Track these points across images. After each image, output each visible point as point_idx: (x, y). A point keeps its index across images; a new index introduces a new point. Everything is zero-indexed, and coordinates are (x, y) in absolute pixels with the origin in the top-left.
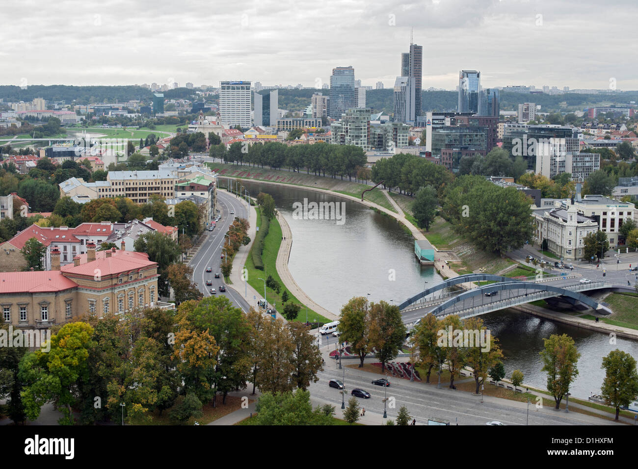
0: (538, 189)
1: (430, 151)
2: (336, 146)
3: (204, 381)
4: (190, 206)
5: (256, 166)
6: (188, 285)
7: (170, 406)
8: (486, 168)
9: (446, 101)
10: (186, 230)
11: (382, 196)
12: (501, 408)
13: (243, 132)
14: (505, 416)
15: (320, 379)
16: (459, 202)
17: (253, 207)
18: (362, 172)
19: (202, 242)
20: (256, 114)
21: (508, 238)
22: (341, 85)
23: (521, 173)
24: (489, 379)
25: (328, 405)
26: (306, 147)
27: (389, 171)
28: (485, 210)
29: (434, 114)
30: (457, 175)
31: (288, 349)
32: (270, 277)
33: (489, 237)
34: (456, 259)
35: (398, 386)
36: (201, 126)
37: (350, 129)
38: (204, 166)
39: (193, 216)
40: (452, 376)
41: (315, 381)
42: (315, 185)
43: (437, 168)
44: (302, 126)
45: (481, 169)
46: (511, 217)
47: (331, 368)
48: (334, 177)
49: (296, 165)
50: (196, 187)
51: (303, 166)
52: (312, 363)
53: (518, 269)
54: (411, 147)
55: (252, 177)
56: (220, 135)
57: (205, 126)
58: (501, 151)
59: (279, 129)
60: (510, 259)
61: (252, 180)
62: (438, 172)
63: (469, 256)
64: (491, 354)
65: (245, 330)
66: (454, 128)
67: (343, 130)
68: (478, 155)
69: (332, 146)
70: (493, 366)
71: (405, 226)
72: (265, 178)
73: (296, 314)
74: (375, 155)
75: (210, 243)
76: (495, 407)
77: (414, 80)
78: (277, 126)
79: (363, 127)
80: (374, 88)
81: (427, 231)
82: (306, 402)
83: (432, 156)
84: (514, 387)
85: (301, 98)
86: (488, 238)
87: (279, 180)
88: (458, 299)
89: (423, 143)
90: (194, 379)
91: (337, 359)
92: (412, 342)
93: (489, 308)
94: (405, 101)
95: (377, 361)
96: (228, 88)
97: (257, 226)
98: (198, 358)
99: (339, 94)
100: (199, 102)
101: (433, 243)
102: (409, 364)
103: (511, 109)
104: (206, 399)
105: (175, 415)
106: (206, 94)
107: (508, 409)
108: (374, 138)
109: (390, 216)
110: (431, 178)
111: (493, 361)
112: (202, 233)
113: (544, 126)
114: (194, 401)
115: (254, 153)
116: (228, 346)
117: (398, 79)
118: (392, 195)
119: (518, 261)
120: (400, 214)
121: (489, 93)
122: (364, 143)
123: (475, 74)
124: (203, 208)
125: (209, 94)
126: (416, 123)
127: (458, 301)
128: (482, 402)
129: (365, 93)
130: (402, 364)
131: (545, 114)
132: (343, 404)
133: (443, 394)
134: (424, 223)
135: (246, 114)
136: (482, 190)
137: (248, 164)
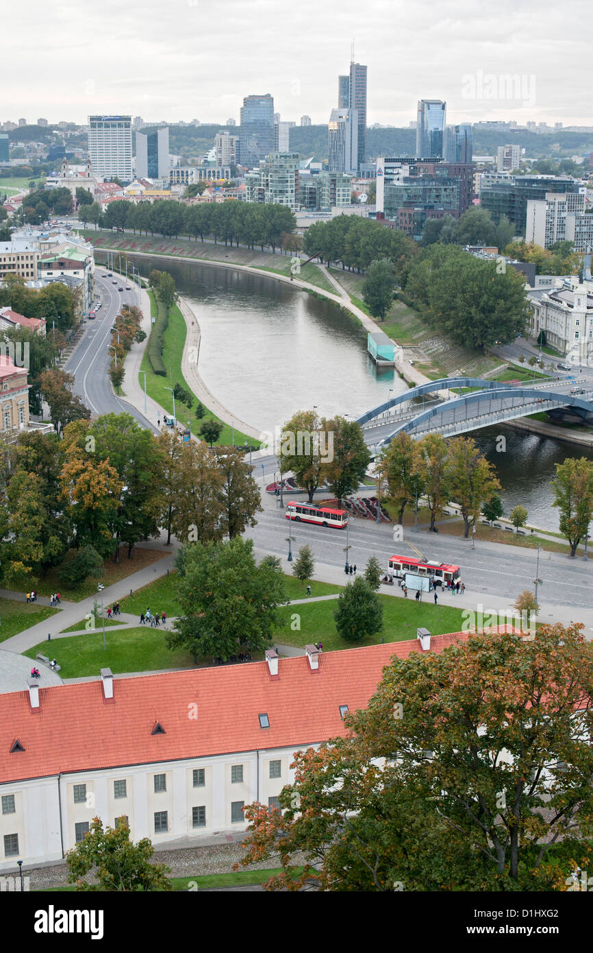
0: (530, 262)
1: (382, 211)
2: (254, 205)
3: (104, 529)
4: (61, 290)
5: (144, 233)
6: (69, 398)
7: (59, 563)
8: (460, 235)
9: (397, 142)
10: (57, 323)
11: (319, 273)
12: (499, 556)
13: (122, 187)
14: (505, 566)
15: (259, 523)
16: (427, 281)
17: (144, 290)
18: (290, 240)
19: (79, 339)
20: (140, 162)
21: (495, 328)
22: (256, 120)
23: (507, 241)
24: (482, 518)
25: (271, 557)
26: (212, 207)
27: (328, 238)
28: (464, 292)
29: (387, 160)
30: (421, 244)
31: (214, 482)
32: (178, 385)
33: (470, 328)
34: (424, 358)
35: (362, 530)
36: (65, 179)
37: (272, 181)
38: (74, 235)
39: (66, 304)
40: (433, 515)
41: (252, 525)
42: (225, 260)
43: (394, 234)
44: (203, 178)
45: (452, 235)
46: (499, 301)
47: (270, 507)
48: (251, 247)
49: (199, 232)
50: (67, 264)
51: (207, 234)
52: (247, 502)
53: (509, 371)
54: (354, 205)
55: (139, 249)
56: (92, 191)
57: (70, 178)
58: (480, 211)
59: (171, 181)
60: (497, 357)
61: (138, 253)
62: (395, 240)
63: (442, 353)
64: (485, 485)
65: (157, 459)
66: (414, 180)
67: (262, 183)
68: (448, 217)
69: (248, 205)
70: (488, 501)
71: (353, 314)
72: (156, 250)
73: (217, 435)
74: (307, 217)
75: (89, 340)
76: (492, 555)
77: (356, 113)
78: (169, 178)
79: (289, 179)
80: (298, 124)
81: (383, 320)
82: (248, 553)
83: (386, 218)
84: (515, 529)
85: (199, 139)
86: (467, 329)
87: (175, 252)
88: (435, 412)
89: (372, 200)
90: (90, 526)
91: (278, 494)
92: (379, 470)
93: (475, 424)
94: (344, 142)
95: (331, 496)
96: (100, 126)
97: (152, 316)
98: (95, 498)
99: (253, 132)
100: (57, 146)
101: (391, 336)
102: (373, 499)
103: (485, 152)
104: (107, 552)
105: (66, 575)
106: (66, 135)
107: (508, 557)
108: (304, 193)
109: (330, 300)
110: (386, 248)
111: (488, 494)
112: (78, 327)
113: (534, 177)
114: (91, 555)
115: (140, 216)
116: (134, 481)
117: (333, 111)
118: (332, 272)
119: (508, 359)
120: (345, 298)
121: (458, 132)
122: (291, 201)
123: (438, 106)
124: (78, 292)
125: (71, 135)
126: (359, 173)
127: (434, 415)
128: (473, 549)
129: (288, 132)
130: (364, 499)
131: (532, 160)
132: (290, 554)
133: (422, 539)
134: (377, 309)
135: (125, 162)
136: (459, 265)
137: (132, 231)
